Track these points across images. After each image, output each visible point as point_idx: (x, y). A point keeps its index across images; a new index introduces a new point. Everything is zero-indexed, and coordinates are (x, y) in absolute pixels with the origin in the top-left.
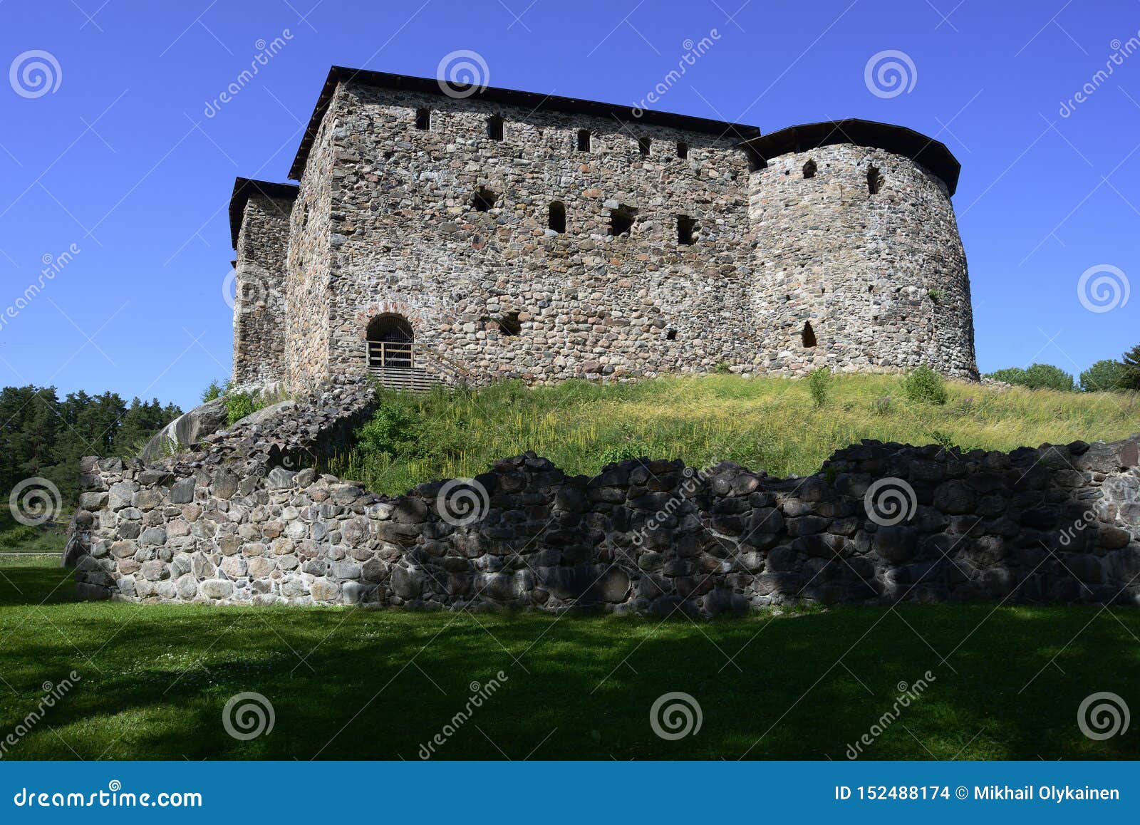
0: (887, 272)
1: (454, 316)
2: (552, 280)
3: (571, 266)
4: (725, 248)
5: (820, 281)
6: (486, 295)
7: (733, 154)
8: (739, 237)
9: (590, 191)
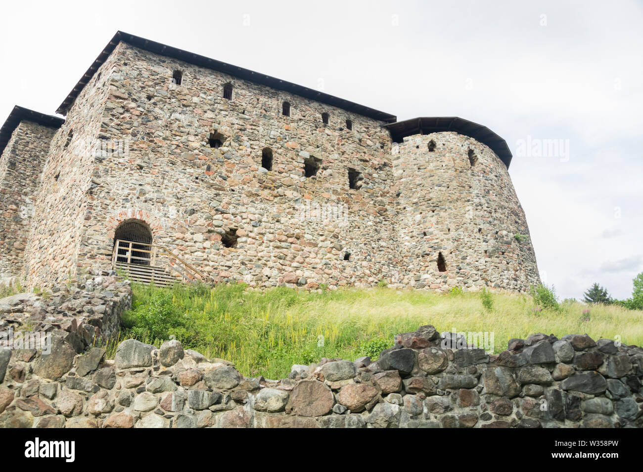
0: (489, 219)
1: (187, 227)
2: (263, 206)
3: (276, 197)
4: (379, 195)
5: (446, 223)
6: (213, 212)
7: (381, 132)
8: (388, 188)
9: (290, 143)
